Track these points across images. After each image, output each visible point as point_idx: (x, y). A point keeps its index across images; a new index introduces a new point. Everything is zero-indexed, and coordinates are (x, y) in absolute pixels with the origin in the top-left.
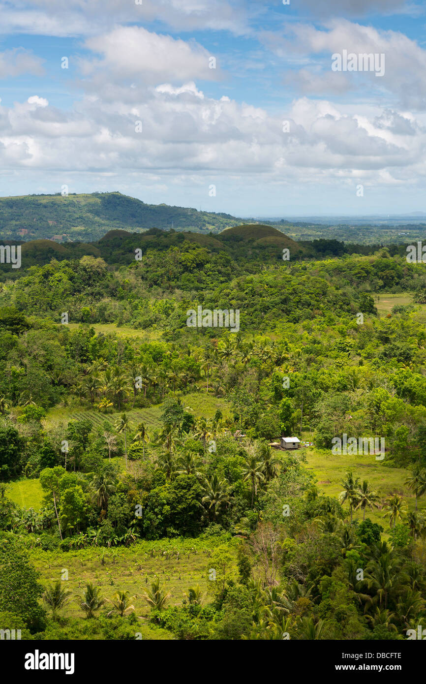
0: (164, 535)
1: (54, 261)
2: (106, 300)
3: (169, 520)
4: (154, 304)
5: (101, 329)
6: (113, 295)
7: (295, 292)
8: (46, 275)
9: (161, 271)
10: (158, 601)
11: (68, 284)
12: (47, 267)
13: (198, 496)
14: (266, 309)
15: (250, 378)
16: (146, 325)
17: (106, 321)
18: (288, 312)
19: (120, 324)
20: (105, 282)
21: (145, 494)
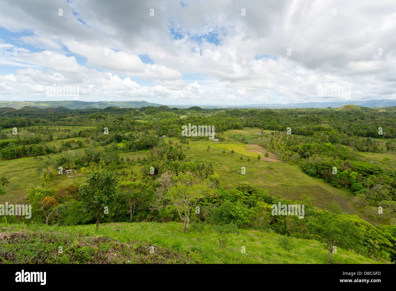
0: (142, 150)
1: (131, 110)
2: (139, 116)
3: (143, 147)
4: (147, 116)
5: (137, 121)
6: (141, 115)
7: (168, 115)
8: (130, 113)
9: (148, 112)
10: (139, 159)
11: (133, 114)
12: (130, 111)
13: (147, 144)
14: (163, 117)
15: (159, 127)
16: (146, 120)
17: (139, 120)
18: (167, 118)
19: (141, 120)
20: (139, 114)
21: (139, 144)
